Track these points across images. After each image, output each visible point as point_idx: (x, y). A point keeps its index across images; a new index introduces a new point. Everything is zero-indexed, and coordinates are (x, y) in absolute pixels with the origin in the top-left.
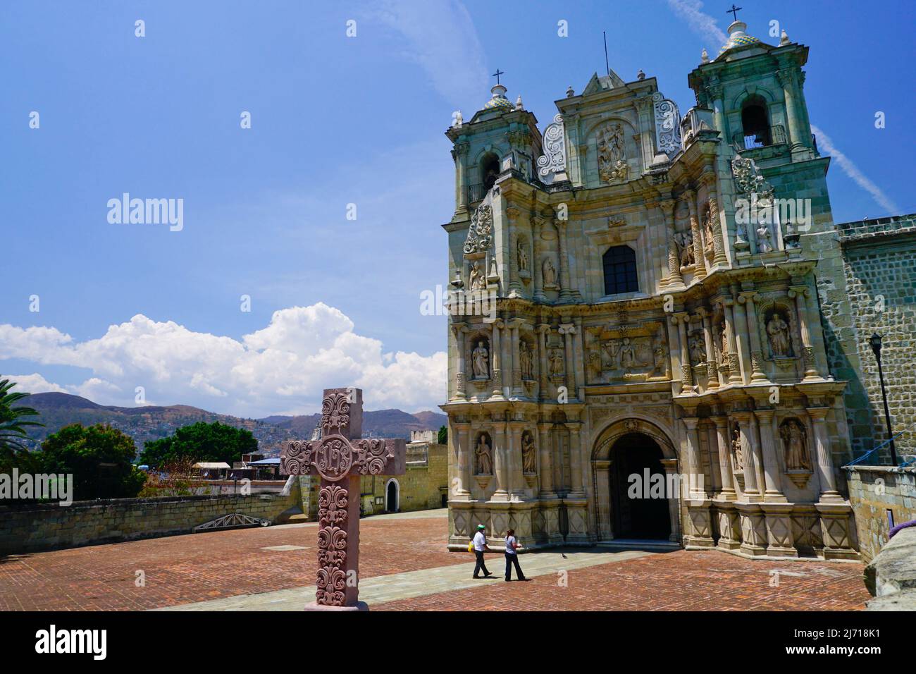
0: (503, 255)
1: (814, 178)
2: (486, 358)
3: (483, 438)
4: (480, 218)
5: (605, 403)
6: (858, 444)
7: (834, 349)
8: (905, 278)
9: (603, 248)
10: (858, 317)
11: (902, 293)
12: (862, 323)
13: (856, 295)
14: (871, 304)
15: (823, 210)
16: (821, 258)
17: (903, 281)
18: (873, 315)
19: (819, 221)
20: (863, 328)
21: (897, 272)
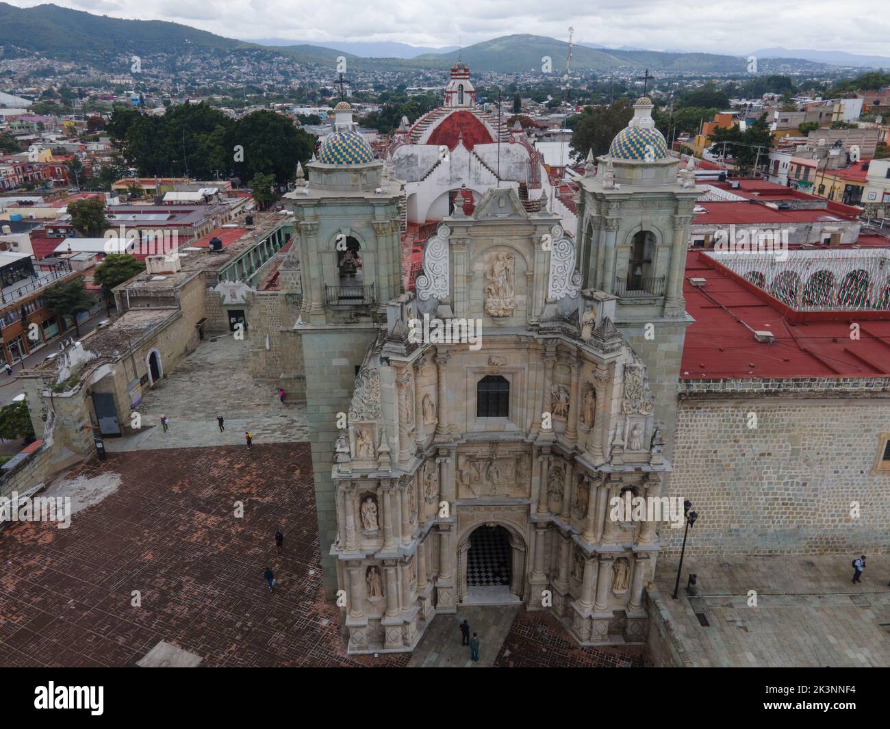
2: (375, 512)
3: (373, 570)
8: (715, 426)
9: (480, 378)
10: (675, 450)
11: (709, 436)
12: (676, 455)
13: (679, 436)
14: (687, 442)
15: (676, 363)
16: (662, 405)
17: (713, 428)
18: (686, 450)
19: (670, 372)
20: (676, 459)
21: (712, 420)
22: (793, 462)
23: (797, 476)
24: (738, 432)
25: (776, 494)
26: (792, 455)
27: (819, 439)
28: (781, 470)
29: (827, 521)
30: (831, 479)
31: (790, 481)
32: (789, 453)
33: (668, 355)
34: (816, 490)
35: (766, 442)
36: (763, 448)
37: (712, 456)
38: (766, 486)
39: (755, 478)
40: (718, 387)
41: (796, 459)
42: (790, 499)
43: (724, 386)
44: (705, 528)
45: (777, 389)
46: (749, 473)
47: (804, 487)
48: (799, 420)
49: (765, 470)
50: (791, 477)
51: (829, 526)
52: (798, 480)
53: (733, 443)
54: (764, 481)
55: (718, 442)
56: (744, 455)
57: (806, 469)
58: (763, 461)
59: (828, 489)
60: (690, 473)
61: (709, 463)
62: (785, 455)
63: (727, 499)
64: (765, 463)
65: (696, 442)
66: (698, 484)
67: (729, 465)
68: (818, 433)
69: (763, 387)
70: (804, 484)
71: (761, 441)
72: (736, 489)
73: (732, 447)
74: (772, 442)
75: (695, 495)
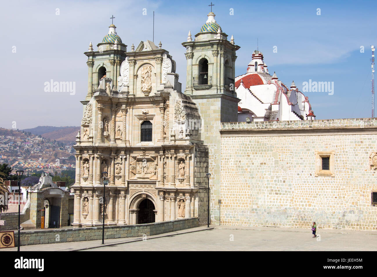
0: (95, 127)
1: (217, 102)
2: (88, 168)
3: (86, 199)
4: (88, 109)
5: (135, 187)
6: (215, 208)
7: (213, 172)
8: (238, 147)
9: (141, 122)
10: (222, 160)
11: (236, 153)
12: (223, 163)
13: (223, 152)
14: (226, 156)
15: (218, 115)
16: (214, 136)
17: (237, 148)
18: (226, 160)
19: (216, 120)
20: (223, 165)
21: (236, 144)
22: (276, 168)
23: (280, 176)
24: (249, 150)
25: (271, 187)
26: (275, 164)
27: (286, 155)
28: (272, 173)
29: (299, 205)
30: (296, 179)
31: (277, 179)
32: (274, 163)
33: (215, 111)
34: (290, 185)
35: (262, 156)
36: (261, 160)
37: (238, 164)
38: (266, 183)
39: (260, 177)
40: (237, 126)
41: (278, 166)
42: (279, 191)
43: (239, 127)
44: (240, 207)
45: (262, 127)
46: (257, 175)
47: (284, 183)
48: (275, 144)
49: (264, 173)
50: (277, 177)
51: (301, 208)
52: (281, 179)
53: (247, 157)
54: (265, 179)
55: (240, 156)
56: (253, 164)
57: (283, 172)
58: (262, 167)
59: (296, 185)
60: (230, 173)
61: (238, 168)
62: (272, 164)
63: (249, 190)
64: (264, 169)
65: (231, 156)
66: (234, 180)
67: (247, 169)
68: (285, 151)
69: (256, 127)
70: (284, 182)
71: (260, 156)
72: (252, 184)
73: (247, 159)
74: (265, 156)
75: (234, 187)
